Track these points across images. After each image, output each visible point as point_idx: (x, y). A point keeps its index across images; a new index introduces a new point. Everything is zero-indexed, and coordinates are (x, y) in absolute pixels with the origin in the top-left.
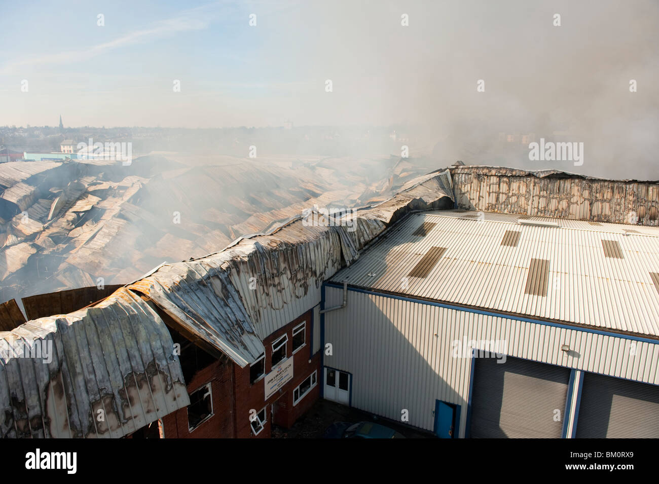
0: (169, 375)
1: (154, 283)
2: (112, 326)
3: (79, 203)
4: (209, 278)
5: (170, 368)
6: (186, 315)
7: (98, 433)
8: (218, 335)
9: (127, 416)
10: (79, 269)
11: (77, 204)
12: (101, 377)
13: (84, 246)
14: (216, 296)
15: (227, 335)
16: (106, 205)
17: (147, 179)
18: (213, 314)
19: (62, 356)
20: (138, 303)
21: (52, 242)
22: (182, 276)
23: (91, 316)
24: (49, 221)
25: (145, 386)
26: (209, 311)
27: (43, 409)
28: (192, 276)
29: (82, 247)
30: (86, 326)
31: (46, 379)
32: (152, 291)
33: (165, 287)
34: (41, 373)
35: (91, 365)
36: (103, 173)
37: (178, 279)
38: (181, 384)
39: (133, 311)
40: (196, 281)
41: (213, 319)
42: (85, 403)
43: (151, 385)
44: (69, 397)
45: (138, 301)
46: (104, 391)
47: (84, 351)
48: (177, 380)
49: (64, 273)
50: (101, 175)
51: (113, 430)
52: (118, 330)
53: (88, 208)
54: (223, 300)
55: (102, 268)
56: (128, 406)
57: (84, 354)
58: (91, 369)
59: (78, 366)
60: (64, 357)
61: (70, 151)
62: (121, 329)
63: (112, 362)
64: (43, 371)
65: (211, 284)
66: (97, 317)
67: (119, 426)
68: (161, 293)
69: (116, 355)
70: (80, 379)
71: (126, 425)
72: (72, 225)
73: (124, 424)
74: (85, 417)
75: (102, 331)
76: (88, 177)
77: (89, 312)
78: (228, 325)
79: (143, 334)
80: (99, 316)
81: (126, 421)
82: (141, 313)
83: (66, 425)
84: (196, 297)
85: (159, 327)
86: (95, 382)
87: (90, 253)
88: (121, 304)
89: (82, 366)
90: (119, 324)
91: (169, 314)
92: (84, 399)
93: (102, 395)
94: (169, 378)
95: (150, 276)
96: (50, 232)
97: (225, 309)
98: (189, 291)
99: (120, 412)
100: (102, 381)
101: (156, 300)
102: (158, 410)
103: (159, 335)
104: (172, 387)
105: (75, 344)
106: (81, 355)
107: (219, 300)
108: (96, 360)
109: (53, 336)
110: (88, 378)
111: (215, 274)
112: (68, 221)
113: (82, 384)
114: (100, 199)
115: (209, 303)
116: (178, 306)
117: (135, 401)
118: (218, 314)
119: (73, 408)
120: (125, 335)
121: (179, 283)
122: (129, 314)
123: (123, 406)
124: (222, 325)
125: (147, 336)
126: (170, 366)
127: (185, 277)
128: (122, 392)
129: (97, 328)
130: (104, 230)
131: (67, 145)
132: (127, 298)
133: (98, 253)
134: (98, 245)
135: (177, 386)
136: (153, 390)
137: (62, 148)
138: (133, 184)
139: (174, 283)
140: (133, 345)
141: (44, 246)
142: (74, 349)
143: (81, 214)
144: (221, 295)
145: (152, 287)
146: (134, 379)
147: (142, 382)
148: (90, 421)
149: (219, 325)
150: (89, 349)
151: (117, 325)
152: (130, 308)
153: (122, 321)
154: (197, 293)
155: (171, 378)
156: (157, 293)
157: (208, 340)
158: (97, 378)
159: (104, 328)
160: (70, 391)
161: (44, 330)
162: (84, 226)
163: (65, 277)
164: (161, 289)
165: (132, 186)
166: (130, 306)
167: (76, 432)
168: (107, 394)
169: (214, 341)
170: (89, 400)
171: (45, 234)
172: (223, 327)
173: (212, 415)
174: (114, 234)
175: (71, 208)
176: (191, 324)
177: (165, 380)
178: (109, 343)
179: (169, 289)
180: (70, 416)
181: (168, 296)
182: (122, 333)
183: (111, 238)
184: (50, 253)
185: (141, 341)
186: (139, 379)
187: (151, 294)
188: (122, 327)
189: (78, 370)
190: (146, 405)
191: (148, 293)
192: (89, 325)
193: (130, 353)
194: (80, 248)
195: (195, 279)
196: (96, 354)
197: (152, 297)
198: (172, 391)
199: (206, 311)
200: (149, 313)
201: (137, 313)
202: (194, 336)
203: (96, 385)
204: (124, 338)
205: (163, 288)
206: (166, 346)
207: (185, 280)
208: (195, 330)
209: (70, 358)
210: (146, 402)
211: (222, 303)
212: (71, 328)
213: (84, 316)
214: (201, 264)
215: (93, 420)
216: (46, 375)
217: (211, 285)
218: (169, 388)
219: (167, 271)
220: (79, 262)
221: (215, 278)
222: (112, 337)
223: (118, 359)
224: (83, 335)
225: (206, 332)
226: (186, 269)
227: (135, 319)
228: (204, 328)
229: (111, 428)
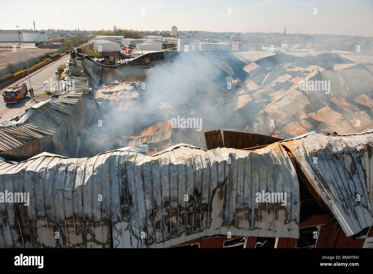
0: (290, 214)
1: (300, 146)
2: (262, 167)
3: (280, 77)
4: (343, 153)
5: (292, 209)
6: (315, 176)
7: (236, 227)
8: (335, 200)
9: (256, 226)
10: (269, 115)
11: (278, 78)
12: (247, 197)
13: (275, 103)
14: (344, 169)
15: (343, 202)
16: (294, 81)
17: (323, 68)
18: (338, 182)
19: (228, 176)
20: (284, 157)
21: (261, 97)
22: (322, 146)
23: (250, 157)
24: (262, 85)
25: (272, 213)
26: (335, 178)
27: (210, 201)
28: (330, 148)
29: (274, 103)
30: (246, 163)
31: (215, 186)
32: (297, 151)
33: (307, 151)
34: (213, 182)
35: (243, 187)
36: (297, 62)
37: (318, 148)
38: (297, 223)
39: (278, 162)
40: (332, 153)
41: (336, 186)
42: (234, 207)
43: (276, 214)
44: (225, 200)
45: (285, 156)
46: (246, 205)
47: (241, 177)
48: (294, 219)
49: (261, 116)
50: (295, 63)
51: (245, 230)
52: (265, 171)
53: (284, 81)
54: (349, 173)
55: (281, 118)
56: (258, 220)
57: (241, 179)
58: (242, 189)
59: (235, 184)
60: (228, 177)
61: (286, 47)
62: (267, 171)
63: (256, 190)
64: (214, 181)
65: (343, 158)
66: (254, 159)
67: (249, 230)
68: (303, 154)
69: (259, 187)
70: (234, 193)
71: (253, 231)
72: (273, 89)
73: (252, 229)
74: (231, 215)
75: (255, 169)
76: (288, 63)
77: (251, 154)
78: (348, 194)
79: (280, 180)
80: (255, 159)
81: (254, 228)
82: (283, 164)
83: (220, 215)
84: (328, 165)
85: (293, 179)
86: (243, 197)
87: (277, 108)
88: (272, 155)
89: (237, 185)
90: (267, 168)
91: (303, 171)
92: (233, 205)
93: (245, 207)
94: (289, 215)
95: (300, 139)
96: (261, 91)
97: (349, 181)
98: (324, 158)
99: (252, 222)
100: (247, 199)
101: (297, 158)
102: (276, 232)
103: (292, 185)
104: (290, 222)
105: (236, 171)
106: (238, 179)
107: (346, 172)
108: (246, 185)
109: (225, 162)
110: (239, 194)
111: (349, 152)
112: (271, 87)
113: (235, 196)
114: (292, 77)
115: (337, 172)
116: (312, 168)
117: (263, 219)
118: (342, 183)
119: (227, 207)
120: (268, 176)
121: (318, 151)
122: (275, 163)
123: (255, 219)
124: (342, 193)
125: (283, 182)
126: (292, 208)
127: (324, 148)
128: (256, 210)
129: (252, 166)
130: (288, 96)
131: (285, 43)
132: (277, 151)
133: (281, 109)
134: (282, 104)
135: (293, 223)
136: (276, 218)
137: (282, 45)
138: (314, 70)
139: (314, 150)
140: (272, 184)
141: (256, 98)
142: (235, 174)
143: (279, 84)
144: (349, 169)
145: (298, 148)
146: (266, 206)
147: (271, 210)
148: (233, 219)
149: (340, 192)
150: (244, 177)
151: (265, 168)
152: (278, 159)
153: (269, 166)
154: (329, 161)
155: (291, 216)
156: (300, 154)
157: (326, 203)
158: (245, 196)
159: (256, 167)
160: (227, 197)
161: (221, 157)
162: (279, 91)
163: (261, 118)
164: (303, 152)
165: (313, 71)
166: (278, 157)
167: (225, 221)
168: (247, 208)
169: (331, 205)
170: (236, 206)
171: (259, 92)
172: (343, 195)
173: (315, 246)
174: (293, 100)
175: (275, 79)
176: (317, 185)
177: (287, 215)
178: (257, 177)
179: (309, 153)
180: (224, 211)
181: (307, 159)
182: (267, 174)
183: (291, 102)
184: (258, 103)
185: (278, 184)
186: (270, 207)
187: (296, 153)
188: (268, 170)
189: (235, 187)
190: (269, 225)
191: (293, 152)
192: (248, 163)
193: (268, 189)
194: (273, 104)
195: (331, 151)
196: (248, 182)
197: (295, 156)
198: (289, 224)
199: (333, 178)
200: (290, 167)
201: (281, 164)
202: (316, 194)
203: (242, 200)
204: (267, 178)
205: (305, 151)
206: (294, 194)
207: (323, 149)
208: (318, 190)
209: (232, 178)
210: (269, 223)
211: (348, 176)
212: (237, 161)
213: (246, 156)
214: (340, 141)
215: (235, 218)
216: (216, 184)
217: (343, 160)
218: (287, 221)
219: (312, 139)
220: (270, 111)
221: (348, 154)
222: (260, 175)
223: (260, 189)
224: (243, 167)
225: (327, 195)
226: (327, 142)
227: (278, 168)
228: (326, 192)
229: (244, 228)
